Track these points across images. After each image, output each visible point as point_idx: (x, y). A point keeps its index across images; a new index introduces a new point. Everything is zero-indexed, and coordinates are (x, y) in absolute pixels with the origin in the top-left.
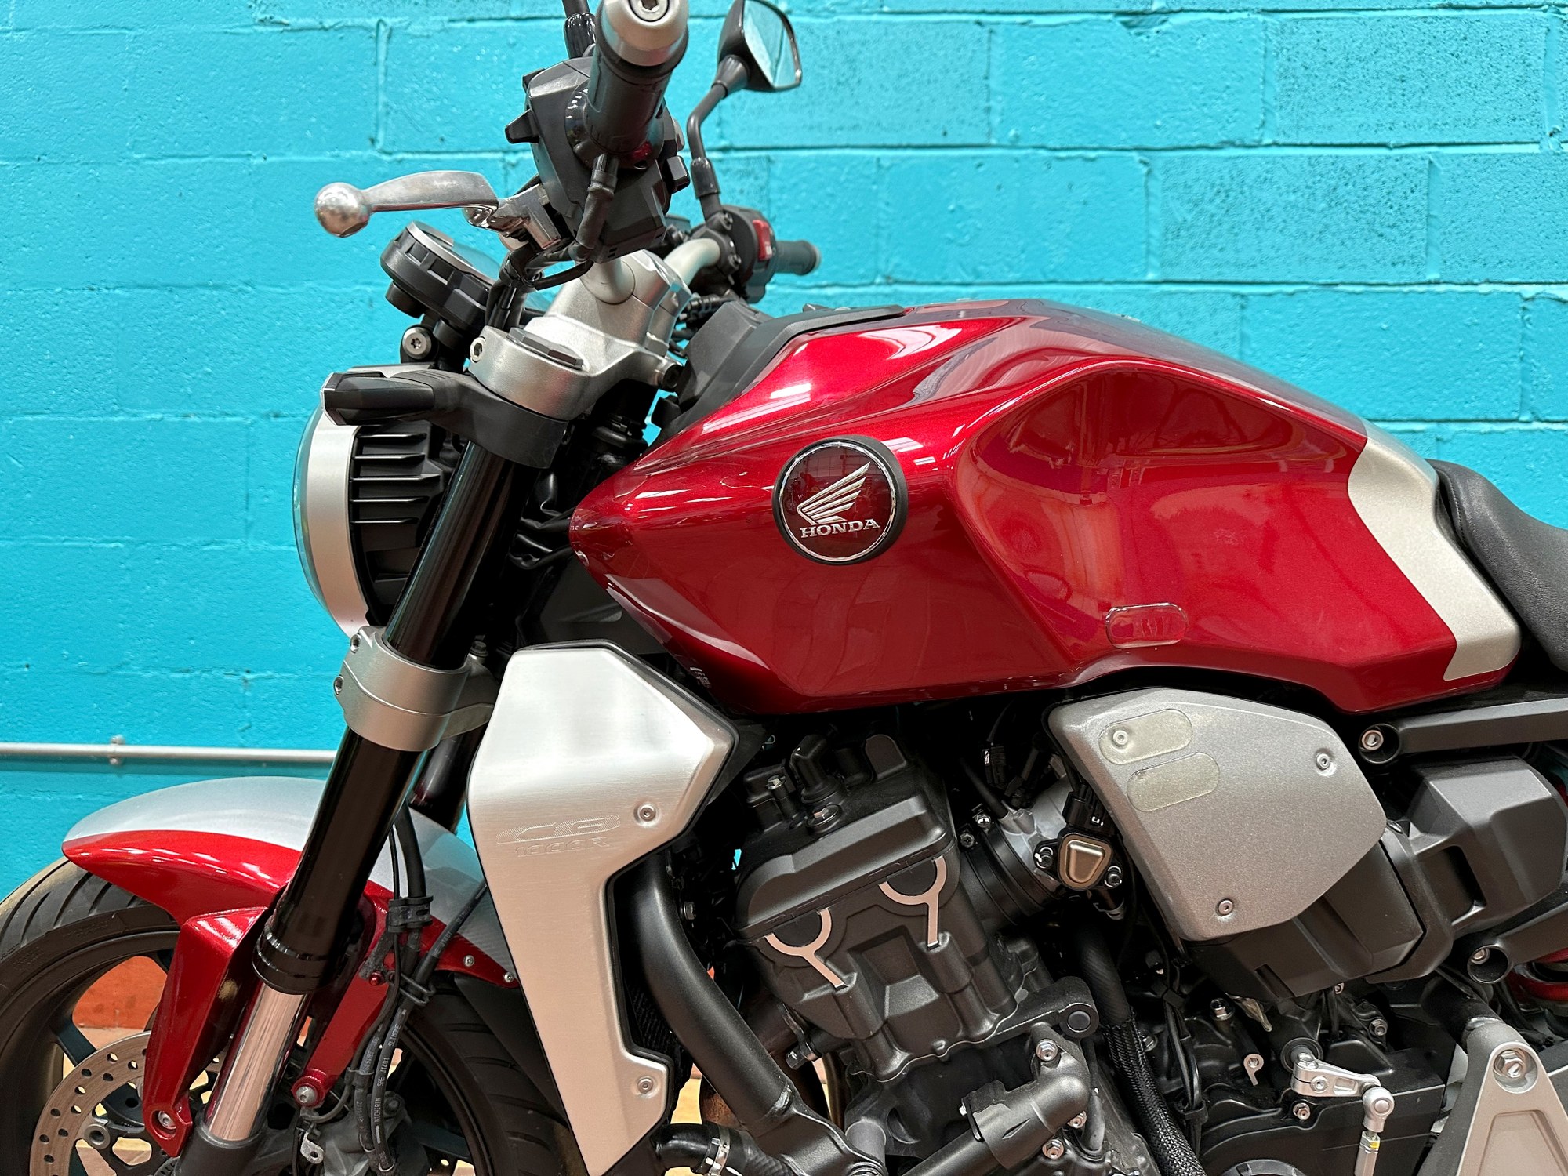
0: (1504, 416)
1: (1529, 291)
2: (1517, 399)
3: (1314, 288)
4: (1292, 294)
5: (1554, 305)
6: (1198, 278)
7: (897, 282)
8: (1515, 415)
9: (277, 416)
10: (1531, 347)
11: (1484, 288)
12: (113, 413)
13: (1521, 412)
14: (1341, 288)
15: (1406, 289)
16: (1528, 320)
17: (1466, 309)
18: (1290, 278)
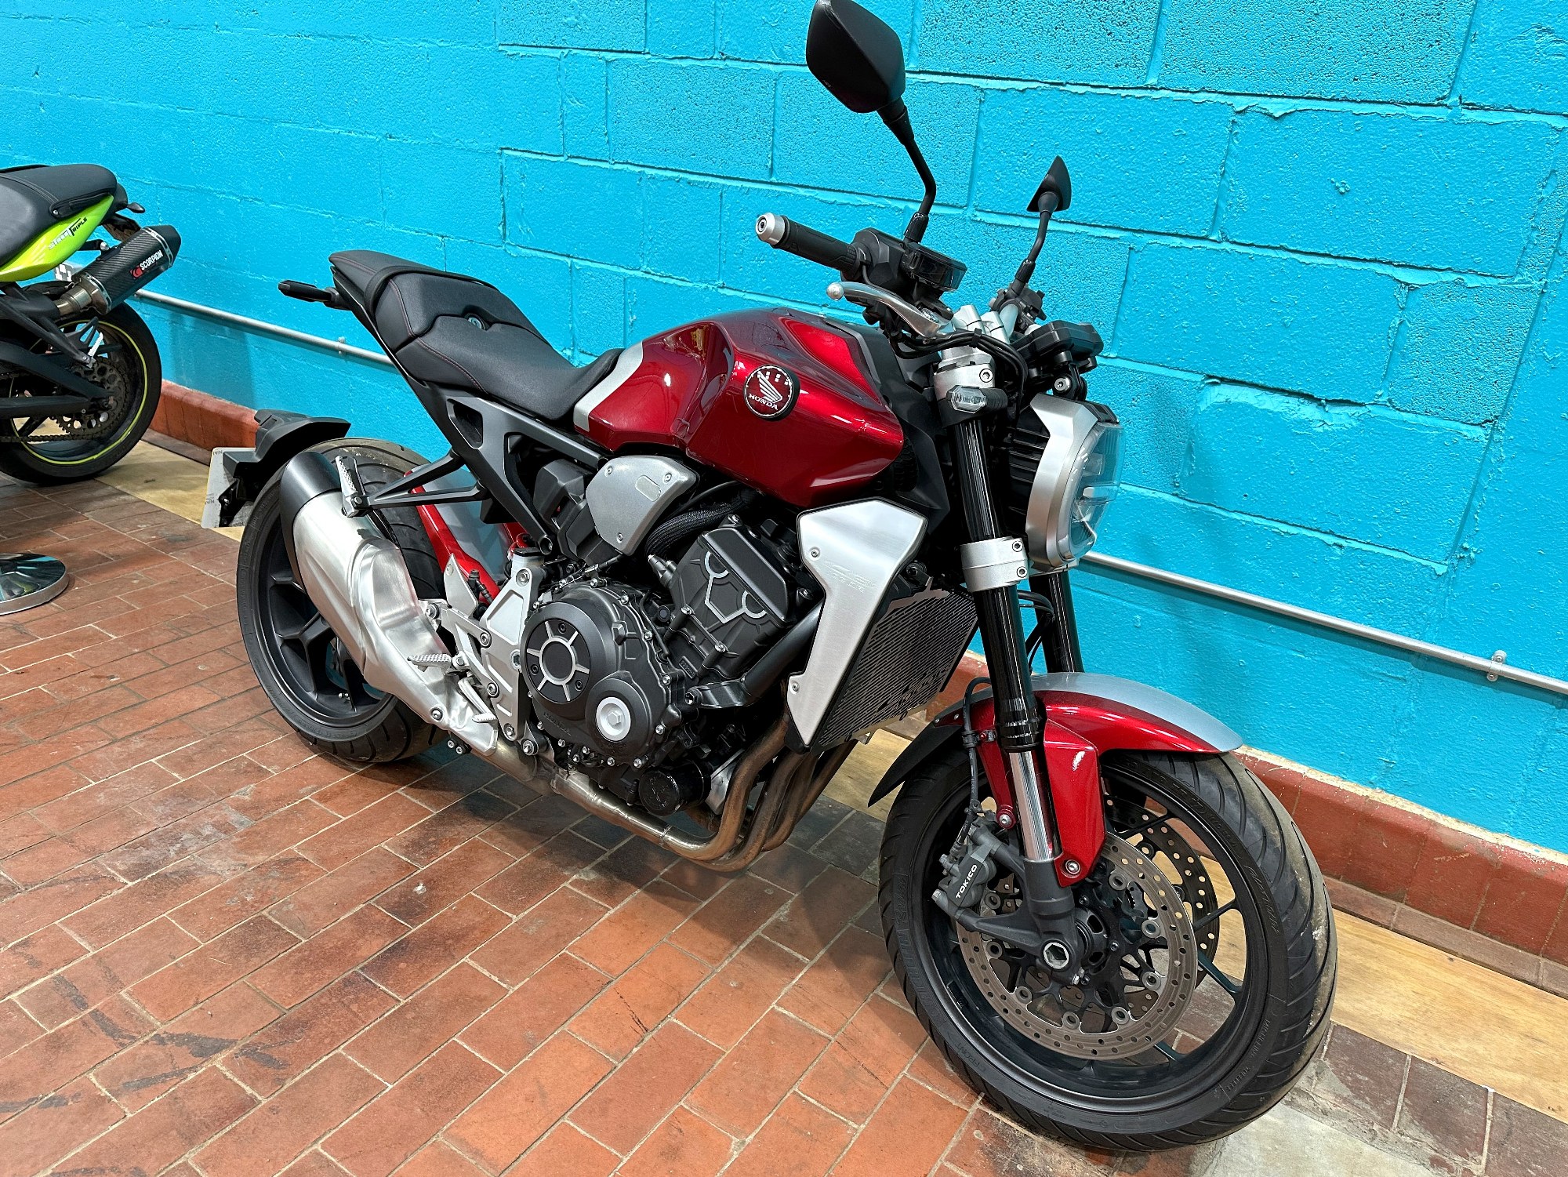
0: (1192, 233)
1: (1241, 103)
2: (1209, 216)
3: (1042, 85)
4: (1024, 91)
5: (1265, 120)
6: (947, 70)
7: (728, 58)
8: (1204, 234)
9: (391, 137)
10: (1232, 164)
11: (1202, 97)
12: (318, 126)
13: (1212, 230)
14: (1068, 88)
15: (1124, 93)
16: (1237, 133)
17: (1177, 118)
18: (1023, 75)
